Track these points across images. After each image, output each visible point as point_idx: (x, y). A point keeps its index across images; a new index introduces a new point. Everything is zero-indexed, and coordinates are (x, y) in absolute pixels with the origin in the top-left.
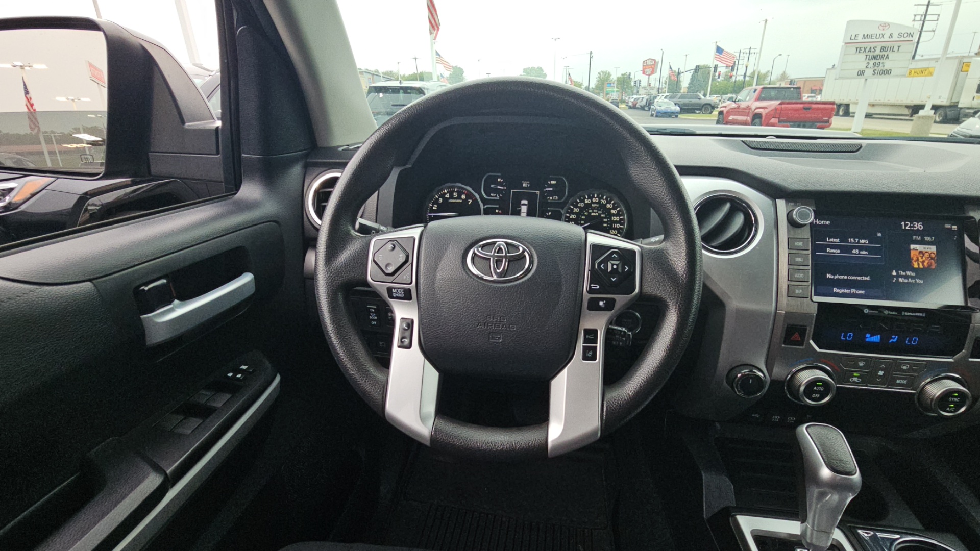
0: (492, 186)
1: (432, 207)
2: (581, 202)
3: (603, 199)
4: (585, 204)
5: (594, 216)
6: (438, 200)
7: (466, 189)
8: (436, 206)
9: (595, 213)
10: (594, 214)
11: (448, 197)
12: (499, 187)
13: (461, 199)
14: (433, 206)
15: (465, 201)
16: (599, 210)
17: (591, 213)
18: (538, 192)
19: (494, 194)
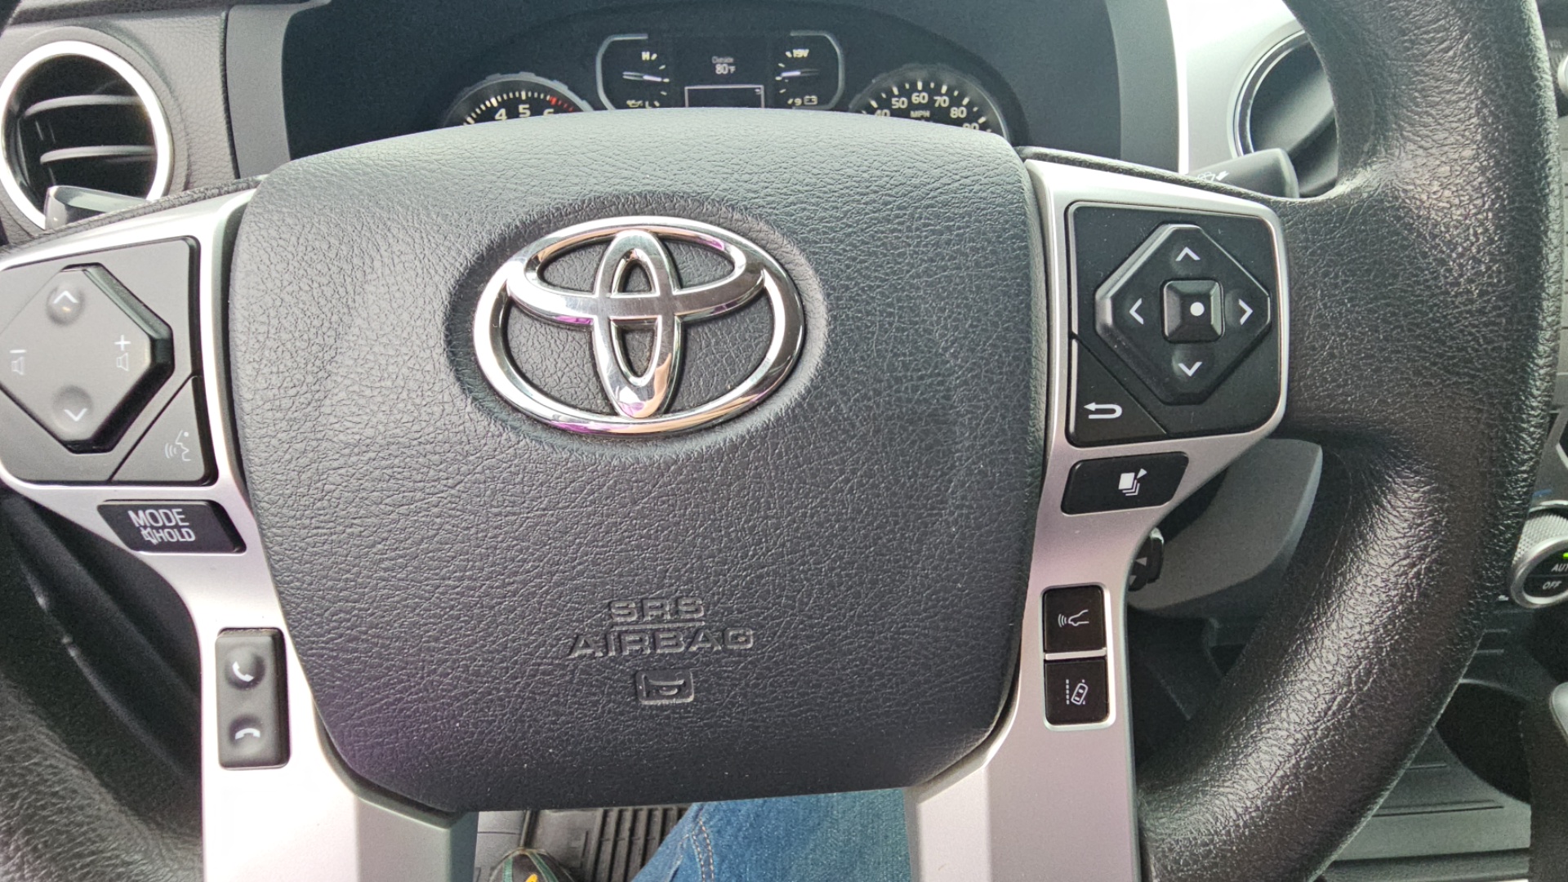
0: (628, 75)
2: (881, 107)
3: (941, 95)
7: (552, 93)
11: (506, 118)
12: (647, 78)
18: (761, 86)
19: (637, 100)
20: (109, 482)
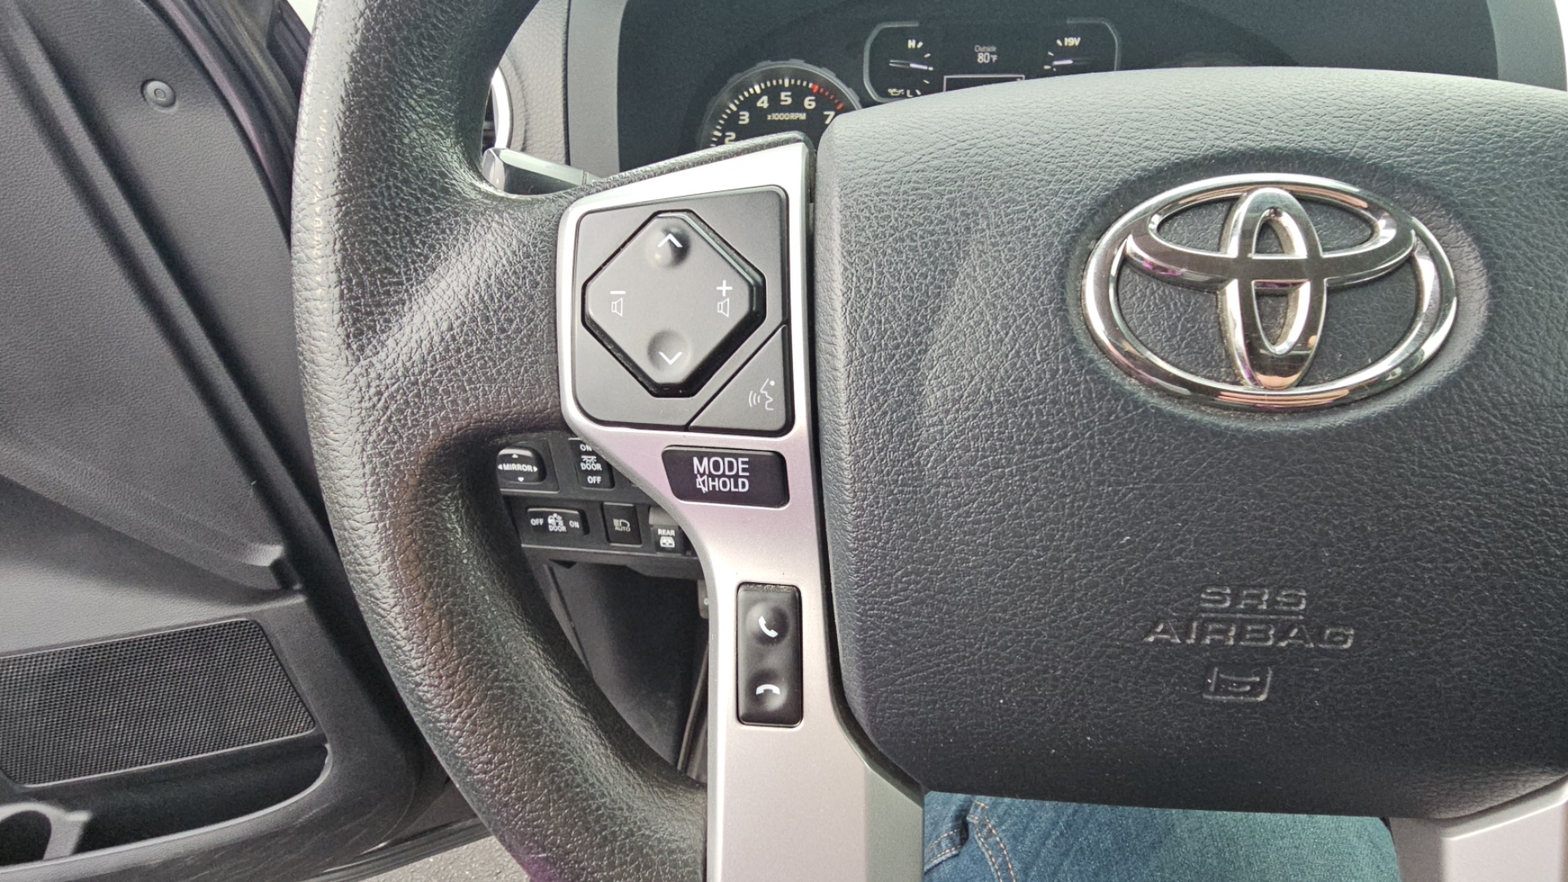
0: (893, 63)
6: (735, 116)
7: (816, 78)
11: (766, 105)
12: (913, 65)
13: (802, 109)
14: (724, 136)
15: (816, 115)
18: (1023, 76)
19: (898, 89)
20: (686, 428)
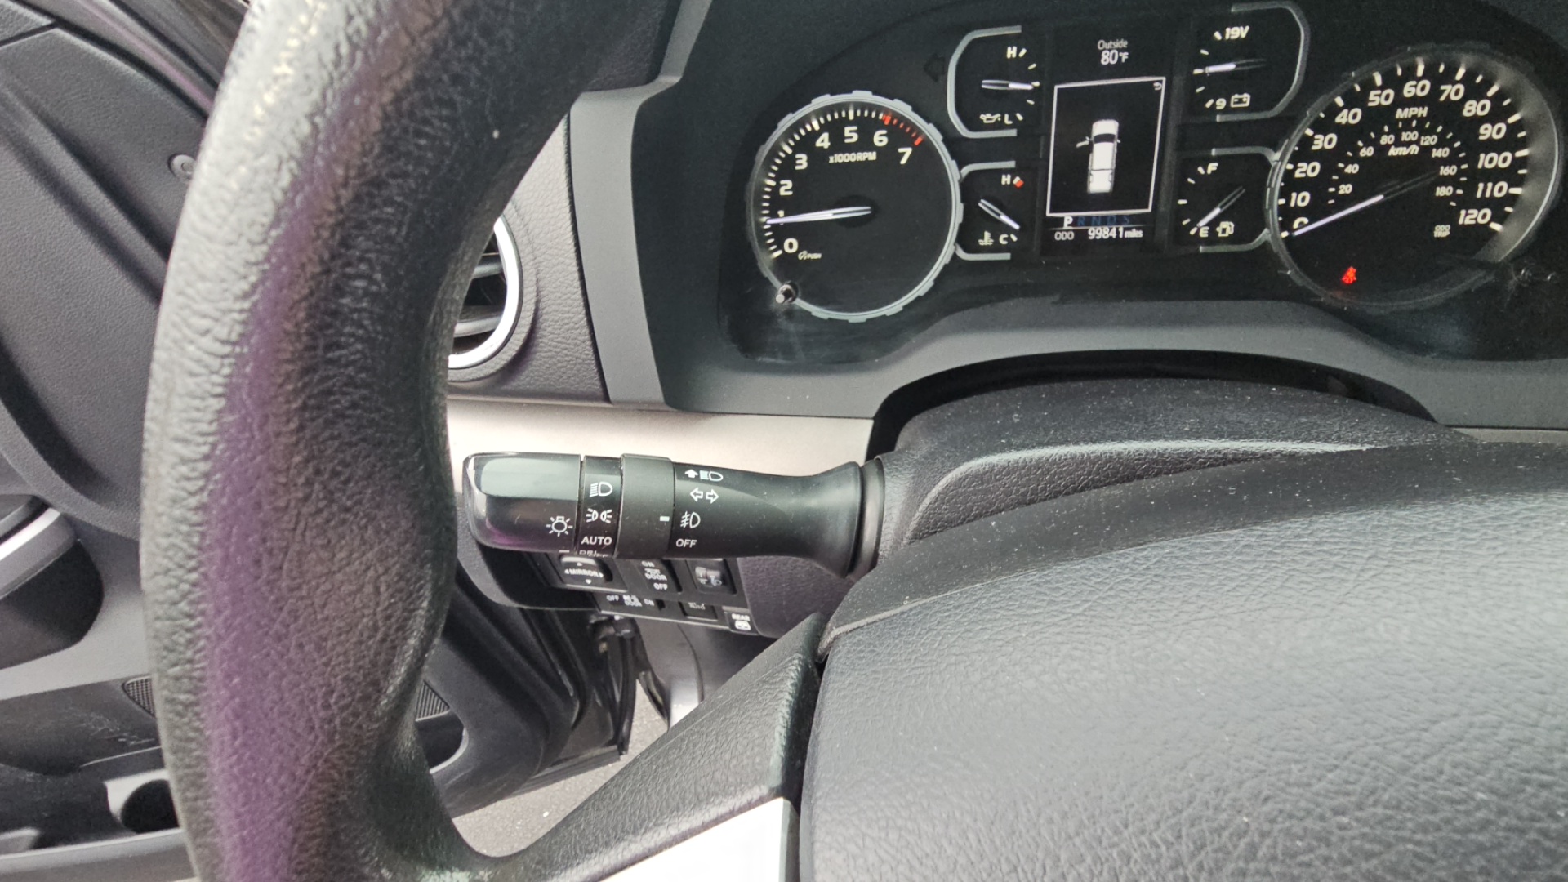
0: (987, 84)
1: (776, 189)
2: (1349, 105)
3: (1454, 83)
4: (1367, 111)
5: (1399, 157)
6: (790, 160)
7: (886, 111)
8: (789, 184)
9: (1408, 144)
10: (1403, 151)
11: (826, 145)
12: (1013, 86)
13: (870, 147)
14: (779, 186)
15: (888, 155)
16: (1423, 132)
17: (1388, 147)
18: (1164, 79)
19: (993, 114)
